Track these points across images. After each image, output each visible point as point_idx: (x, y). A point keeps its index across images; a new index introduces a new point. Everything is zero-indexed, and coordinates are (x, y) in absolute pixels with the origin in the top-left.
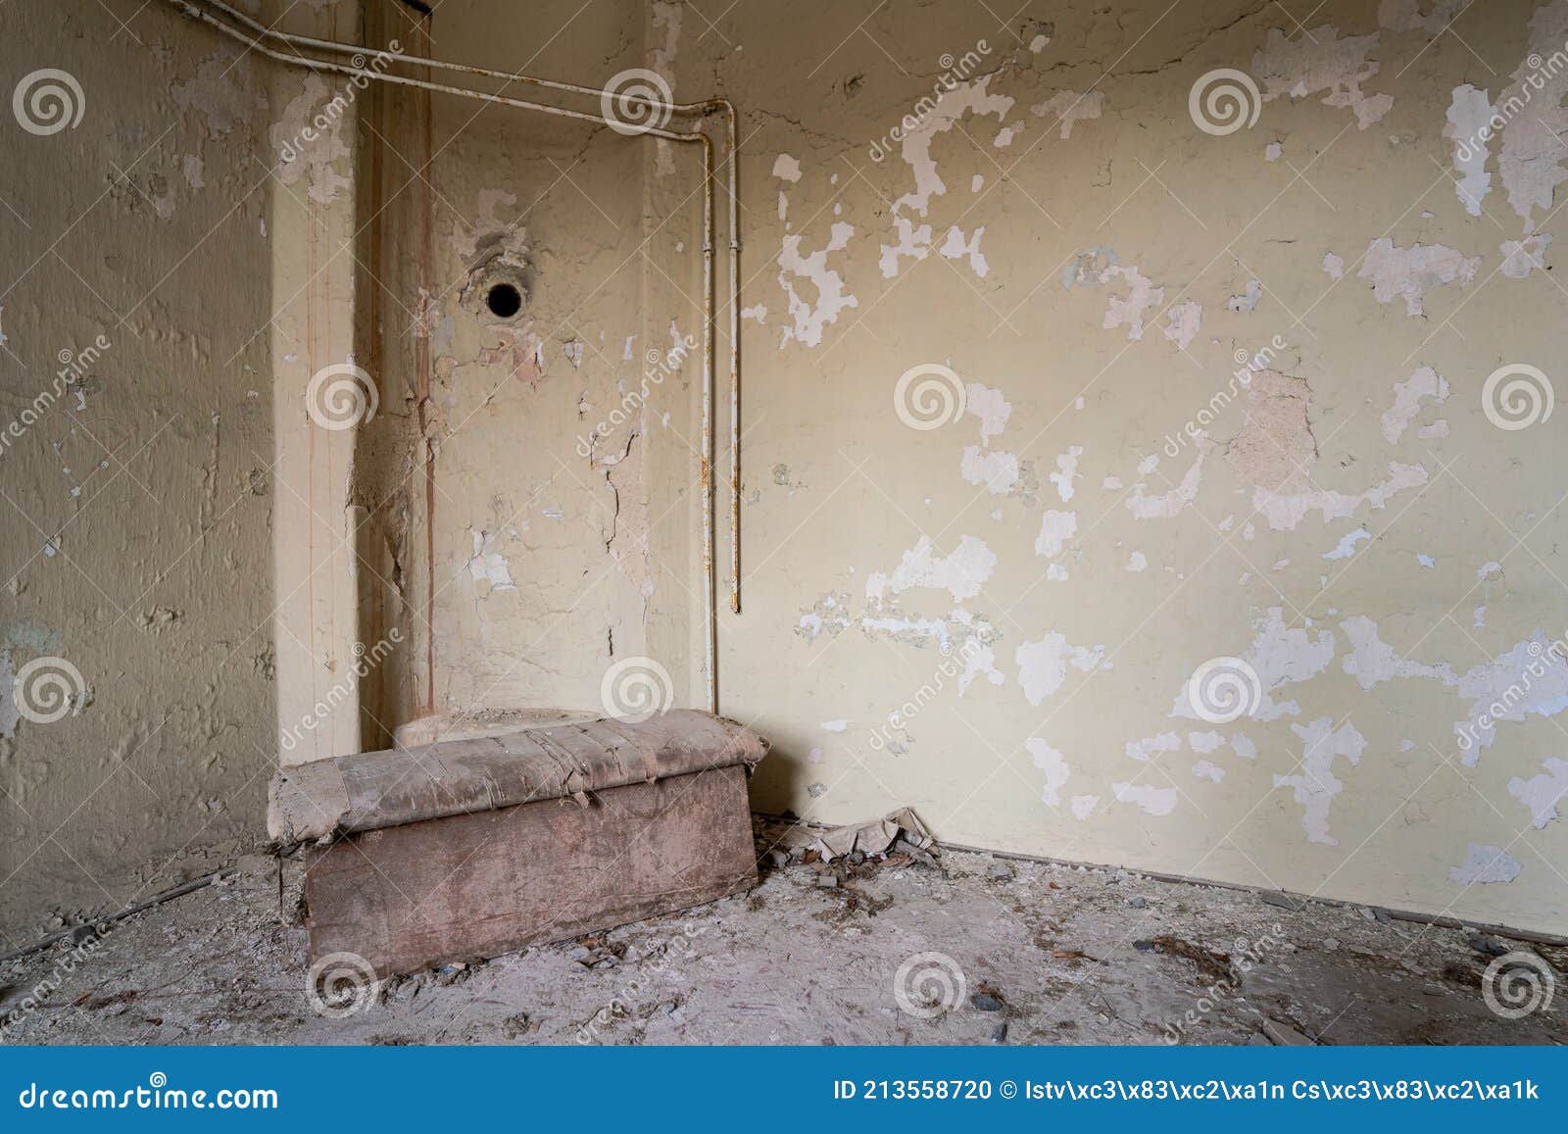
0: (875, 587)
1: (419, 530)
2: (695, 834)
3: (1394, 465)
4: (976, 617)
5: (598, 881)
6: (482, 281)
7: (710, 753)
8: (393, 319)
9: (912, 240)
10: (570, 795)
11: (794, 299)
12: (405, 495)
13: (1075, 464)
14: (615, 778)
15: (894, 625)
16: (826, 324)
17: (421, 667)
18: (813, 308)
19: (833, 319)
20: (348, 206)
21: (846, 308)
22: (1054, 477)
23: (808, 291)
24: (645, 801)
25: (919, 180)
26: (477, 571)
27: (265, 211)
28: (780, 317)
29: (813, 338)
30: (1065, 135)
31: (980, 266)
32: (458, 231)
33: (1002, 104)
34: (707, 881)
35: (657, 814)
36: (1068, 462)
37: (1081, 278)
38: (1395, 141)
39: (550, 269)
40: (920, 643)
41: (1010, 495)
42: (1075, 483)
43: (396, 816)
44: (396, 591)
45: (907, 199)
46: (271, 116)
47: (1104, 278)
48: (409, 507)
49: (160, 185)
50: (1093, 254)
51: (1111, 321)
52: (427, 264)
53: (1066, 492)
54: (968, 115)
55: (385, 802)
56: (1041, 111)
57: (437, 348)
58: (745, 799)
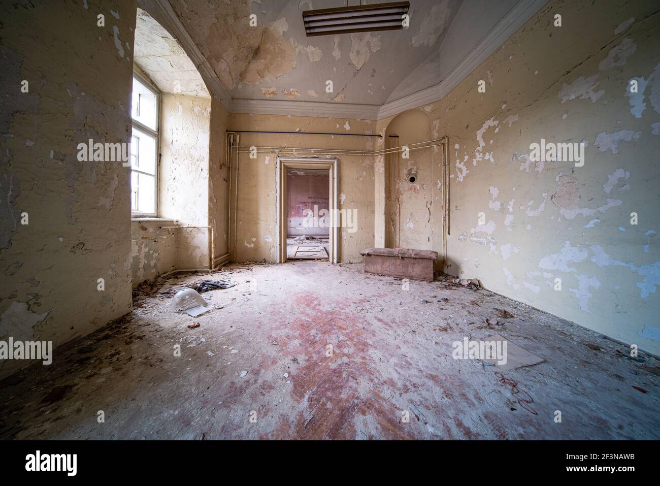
0: (473, 231)
1: (397, 218)
2: (421, 269)
3: (608, 200)
4: (492, 238)
5: (402, 271)
6: (408, 177)
7: (424, 256)
8: (393, 187)
9: (479, 157)
10: (399, 257)
11: (458, 172)
12: (395, 213)
13: (513, 203)
14: (406, 256)
15: (476, 239)
16: (464, 177)
17: (398, 240)
18: (462, 174)
19: (465, 176)
20: (384, 172)
21: (467, 173)
22: (508, 207)
23: (461, 170)
24: (412, 261)
25: (480, 144)
26: (408, 225)
27: (374, 176)
28: (456, 177)
29: (462, 180)
30: (510, 126)
31: (492, 160)
32: (404, 170)
33: (496, 123)
34: (422, 277)
35: (414, 264)
36: (511, 203)
37: (514, 159)
38: (606, 102)
39: (420, 172)
40: (481, 243)
41: (499, 211)
42: (513, 208)
43: (375, 254)
44: (393, 227)
45: (478, 148)
46: (374, 163)
47: (519, 158)
48: (396, 215)
49: (361, 177)
50: (517, 153)
51: (521, 168)
52: (399, 176)
53: (511, 210)
54: (489, 127)
55: (374, 252)
56: (504, 122)
57: (401, 189)
58: (432, 266)
